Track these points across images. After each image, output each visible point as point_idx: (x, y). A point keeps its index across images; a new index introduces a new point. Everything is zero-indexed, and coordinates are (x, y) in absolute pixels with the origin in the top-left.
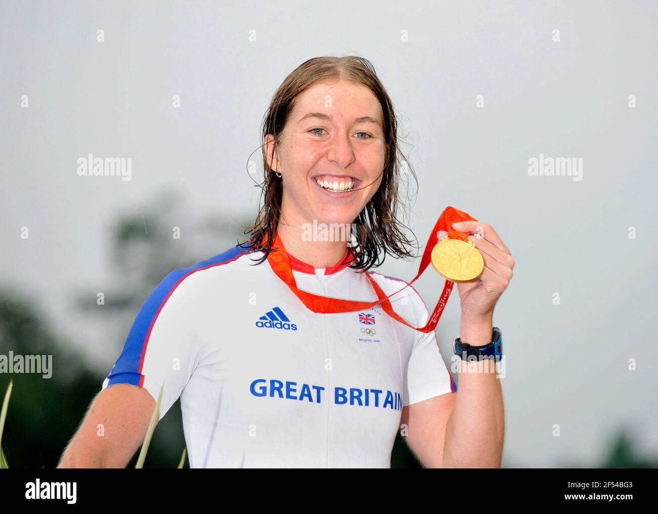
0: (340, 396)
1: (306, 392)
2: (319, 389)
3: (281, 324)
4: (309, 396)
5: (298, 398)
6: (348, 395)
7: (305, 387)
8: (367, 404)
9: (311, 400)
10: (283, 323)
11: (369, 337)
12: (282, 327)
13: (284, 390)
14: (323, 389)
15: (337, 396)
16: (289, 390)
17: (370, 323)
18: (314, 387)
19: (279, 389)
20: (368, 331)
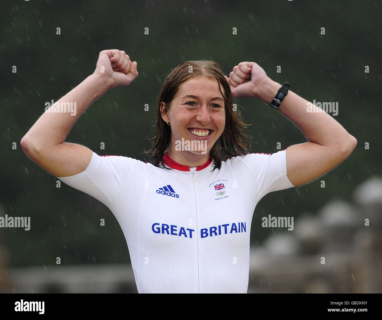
0: (204, 233)
1: (183, 232)
2: (191, 231)
3: (170, 193)
4: (185, 233)
5: (178, 234)
6: (209, 232)
7: (182, 229)
8: (220, 234)
9: (186, 236)
10: (171, 193)
11: (221, 196)
12: (171, 195)
13: (169, 230)
14: (193, 231)
15: (202, 233)
16: (172, 230)
17: (221, 189)
18: (188, 229)
19: (167, 229)
20: (221, 193)
